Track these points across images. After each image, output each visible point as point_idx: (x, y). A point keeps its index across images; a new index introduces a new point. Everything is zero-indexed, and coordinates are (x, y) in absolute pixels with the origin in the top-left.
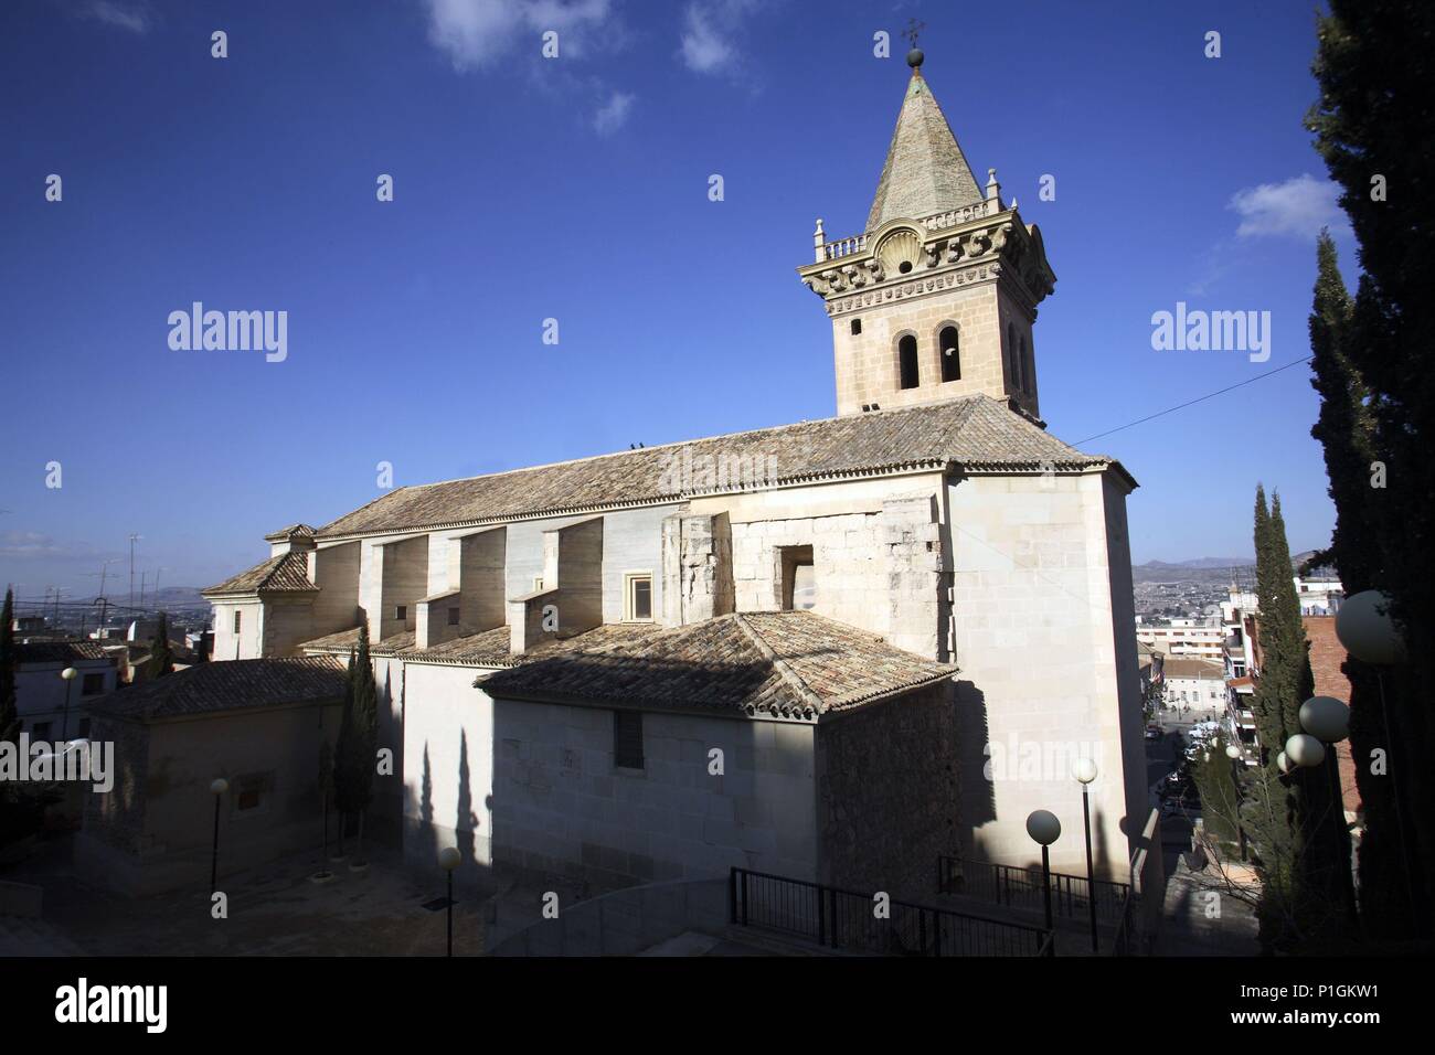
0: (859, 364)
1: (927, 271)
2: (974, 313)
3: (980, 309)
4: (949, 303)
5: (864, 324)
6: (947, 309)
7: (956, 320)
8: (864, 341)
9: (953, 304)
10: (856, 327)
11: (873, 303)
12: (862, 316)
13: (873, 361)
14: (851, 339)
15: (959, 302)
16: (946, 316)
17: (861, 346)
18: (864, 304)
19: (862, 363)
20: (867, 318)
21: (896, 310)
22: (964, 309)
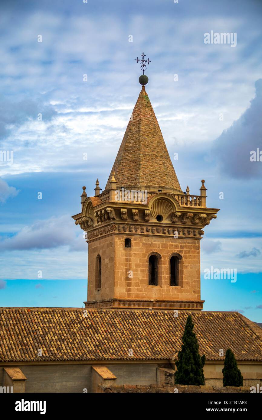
0: (128, 265)
1: (170, 224)
2: (189, 252)
3: (192, 252)
4: (178, 244)
5: (133, 242)
6: (177, 247)
7: (181, 254)
8: (132, 252)
9: (180, 245)
10: (128, 243)
11: (139, 232)
12: (133, 238)
13: (137, 265)
14: (124, 249)
15: (182, 245)
16: (176, 251)
17: (130, 255)
18: (134, 231)
19: (130, 265)
20: (135, 240)
21: (151, 240)
22: (185, 249)
